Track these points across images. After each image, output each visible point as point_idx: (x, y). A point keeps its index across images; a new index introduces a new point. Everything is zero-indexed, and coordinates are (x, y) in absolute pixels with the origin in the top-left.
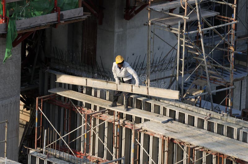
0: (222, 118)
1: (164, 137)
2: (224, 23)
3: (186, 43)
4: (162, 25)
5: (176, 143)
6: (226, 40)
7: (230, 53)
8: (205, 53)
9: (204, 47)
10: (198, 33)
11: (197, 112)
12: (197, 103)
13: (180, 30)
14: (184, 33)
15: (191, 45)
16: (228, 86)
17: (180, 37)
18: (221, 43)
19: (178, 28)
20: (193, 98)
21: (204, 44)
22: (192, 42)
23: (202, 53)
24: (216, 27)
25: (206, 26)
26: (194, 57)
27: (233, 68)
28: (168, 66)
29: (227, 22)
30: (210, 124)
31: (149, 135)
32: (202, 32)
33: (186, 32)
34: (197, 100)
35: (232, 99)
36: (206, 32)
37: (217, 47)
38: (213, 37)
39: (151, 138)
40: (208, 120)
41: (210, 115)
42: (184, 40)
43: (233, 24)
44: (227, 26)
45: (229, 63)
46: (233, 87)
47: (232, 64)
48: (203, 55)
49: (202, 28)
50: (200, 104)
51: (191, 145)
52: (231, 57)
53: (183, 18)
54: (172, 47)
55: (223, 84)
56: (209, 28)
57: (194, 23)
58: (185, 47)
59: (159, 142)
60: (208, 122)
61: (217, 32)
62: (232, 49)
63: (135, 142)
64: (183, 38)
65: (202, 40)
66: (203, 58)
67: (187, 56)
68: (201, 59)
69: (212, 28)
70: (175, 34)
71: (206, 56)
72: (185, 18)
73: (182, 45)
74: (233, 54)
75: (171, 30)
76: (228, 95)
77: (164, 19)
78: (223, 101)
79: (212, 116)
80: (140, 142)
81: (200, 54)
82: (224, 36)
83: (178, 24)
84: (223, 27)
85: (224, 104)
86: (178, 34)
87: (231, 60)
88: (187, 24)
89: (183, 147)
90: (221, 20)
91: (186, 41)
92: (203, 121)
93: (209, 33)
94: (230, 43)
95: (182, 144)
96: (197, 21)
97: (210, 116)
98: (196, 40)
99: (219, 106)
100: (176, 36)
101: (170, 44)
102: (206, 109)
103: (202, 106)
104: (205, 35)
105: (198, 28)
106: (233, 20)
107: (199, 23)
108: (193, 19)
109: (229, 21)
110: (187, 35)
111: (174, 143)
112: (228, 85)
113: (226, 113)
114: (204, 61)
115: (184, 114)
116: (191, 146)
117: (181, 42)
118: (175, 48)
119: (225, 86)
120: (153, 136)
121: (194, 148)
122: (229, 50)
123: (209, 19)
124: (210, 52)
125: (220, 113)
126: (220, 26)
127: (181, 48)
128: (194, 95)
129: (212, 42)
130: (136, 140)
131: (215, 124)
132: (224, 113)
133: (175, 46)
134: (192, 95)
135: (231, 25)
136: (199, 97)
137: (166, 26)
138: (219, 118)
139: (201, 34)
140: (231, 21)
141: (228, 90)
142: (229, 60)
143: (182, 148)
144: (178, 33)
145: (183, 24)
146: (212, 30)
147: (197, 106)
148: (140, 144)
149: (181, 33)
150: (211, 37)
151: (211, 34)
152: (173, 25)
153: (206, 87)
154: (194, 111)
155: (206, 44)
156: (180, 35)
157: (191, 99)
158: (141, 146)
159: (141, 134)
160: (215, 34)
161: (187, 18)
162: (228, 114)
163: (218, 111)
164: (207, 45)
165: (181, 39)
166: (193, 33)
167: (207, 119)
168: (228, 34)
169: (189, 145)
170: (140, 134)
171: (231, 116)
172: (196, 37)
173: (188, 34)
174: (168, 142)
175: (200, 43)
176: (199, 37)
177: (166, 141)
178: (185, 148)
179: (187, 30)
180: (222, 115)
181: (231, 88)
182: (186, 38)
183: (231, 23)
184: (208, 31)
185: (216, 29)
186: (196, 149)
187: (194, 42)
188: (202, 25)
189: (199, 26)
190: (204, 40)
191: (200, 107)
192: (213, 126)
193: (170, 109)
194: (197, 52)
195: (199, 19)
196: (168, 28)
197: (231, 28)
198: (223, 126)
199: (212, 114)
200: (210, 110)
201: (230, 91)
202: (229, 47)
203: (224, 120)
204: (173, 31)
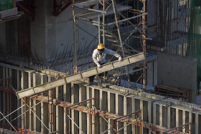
0: (138, 93)
1: (91, 112)
2: (136, 15)
3: (105, 33)
4: (85, 19)
5: (101, 117)
6: (138, 29)
7: (143, 39)
8: (122, 40)
9: (121, 35)
10: (115, 25)
11: (117, 90)
12: (117, 82)
13: (100, 22)
14: (103, 25)
15: (110, 35)
17: (100, 29)
18: (134, 32)
19: (98, 21)
22: (110, 32)
23: (120, 41)
24: (130, 18)
25: (121, 18)
26: (112, 45)
27: (145, 52)
28: (91, 53)
29: (139, 14)
30: (129, 100)
31: (78, 111)
32: (119, 24)
33: (105, 24)
34: (117, 80)
35: (146, 78)
36: (122, 24)
37: (131, 35)
38: (128, 27)
39: (80, 113)
40: (127, 96)
41: (128, 91)
42: (103, 30)
43: (143, 15)
44: (139, 17)
45: (142, 48)
46: (146, 67)
47: (144, 48)
49: (118, 20)
50: (120, 83)
51: (113, 117)
52: (143, 43)
53: (102, 13)
54: (94, 37)
55: (138, 66)
56: (123, 20)
57: (112, 16)
58: (105, 36)
59: (87, 116)
60: (127, 97)
62: (144, 36)
63: (67, 117)
65: (118, 30)
66: (121, 45)
67: (107, 44)
68: (119, 46)
69: (126, 19)
70: (96, 26)
71: (122, 43)
72: (104, 12)
73: (102, 35)
74: (145, 41)
75: (93, 23)
76: (142, 75)
77: (86, 14)
78: (139, 79)
79: (130, 92)
80: (71, 117)
81: (118, 41)
82: (136, 26)
83: (98, 18)
84: (136, 18)
85: (139, 82)
86: (98, 26)
87: (143, 45)
88: (106, 17)
89: (107, 119)
90: (134, 13)
91: (105, 32)
92: (123, 97)
93: (124, 24)
94: (142, 31)
95: (106, 117)
96: (114, 14)
97: (128, 93)
98: (114, 31)
99: (135, 83)
100: (96, 28)
101: (92, 35)
102: (124, 87)
103: (121, 84)
104: (120, 25)
105: (115, 20)
106: (143, 13)
107: (115, 16)
108: (110, 13)
109: (140, 13)
110: (105, 26)
111: (99, 117)
112: (142, 66)
113: (141, 89)
114: (121, 48)
115: (107, 92)
116: (114, 119)
117: (101, 33)
118: (96, 38)
119: (140, 67)
120: (82, 112)
121: (116, 119)
122: (142, 38)
123: (124, 12)
124: (126, 39)
125: (136, 90)
126: (133, 17)
127: (102, 38)
128: (115, 76)
129: (127, 31)
130: (68, 116)
131: (132, 99)
132: (140, 90)
133: (96, 36)
134: (113, 76)
135: (142, 17)
136: (118, 78)
137: (88, 20)
138: (136, 94)
139: (117, 25)
140: (141, 14)
141: (142, 70)
142: (142, 46)
143: (107, 121)
145: (102, 17)
146: (126, 22)
147: (117, 85)
148: (71, 119)
149: (101, 25)
150: (126, 27)
151: (126, 25)
152: (94, 19)
154: (115, 89)
155: (122, 33)
156: (100, 26)
157: (112, 79)
158: (72, 121)
159: (72, 110)
160: (129, 24)
161: (106, 12)
162: (143, 90)
163: (135, 88)
164: (124, 33)
165: (101, 30)
166: (111, 25)
167: (126, 95)
168: (139, 24)
169: (112, 117)
171: (145, 92)
172: (114, 27)
173: (107, 25)
174: (95, 116)
175: (117, 33)
176: (116, 28)
177: (93, 116)
178: (109, 121)
179: (106, 22)
180: (138, 91)
181: (145, 69)
182: (105, 29)
183: (142, 15)
184: (123, 22)
185: (129, 20)
186: (118, 120)
187: (112, 32)
188: (118, 17)
189: (116, 18)
190: (120, 30)
191: (120, 85)
192: (131, 101)
193: (94, 89)
194: (115, 40)
195: (115, 13)
196: (90, 22)
197: (142, 20)
198: (139, 100)
199: (130, 91)
200: (128, 88)
201: (144, 71)
202: (141, 35)
203: (140, 95)
204: (94, 24)
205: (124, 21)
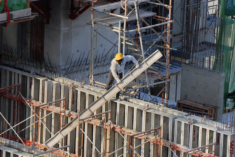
0: (159, 108)
1: (106, 127)
2: (161, 22)
3: (126, 41)
4: (104, 24)
5: (117, 132)
6: (162, 38)
7: (166, 49)
8: (144, 49)
9: (143, 44)
10: (137, 32)
11: (136, 103)
12: (136, 95)
13: (121, 29)
14: (124, 31)
15: (131, 43)
16: (165, 80)
17: (121, 35)
18: (157, 41)
19: (119, 27)
20: (132, 90)
21: (143, 41)
22: (131, 40)
23: (141, 49)
24: (153, 26)
25: (144, 25)
26: (133, 54)
27: (169, 63)
28: (109, 62)
29: (164, 22)
30: (148, 114)
31: (93, 125)
32: (141, 31)
33: (126, 30)
34: (136, 93)
35: (168, 91)
36: (144, 31)
37: (154, 44)
38: (151, 35)
39: (94, 127)
40: (146, 111)
41: (148, 106)
42: (124, 38)
43: (168, 23)
44: (164, 25)
45: (166, 59)
46: (169, 80)
47: (168, 59)
48: (141, 51)
49: (140, 27)
50: (139, 96)
51: (130, 133)
52: (167, 53)
53: (123, 18)
54: (114, 44)
55: (160, 78)
57: (134, 22)
58: (126, 44)
59: (101, 131)
60: (146, 112)
61: (154, 30)
62: (168, 46)
63: (80, 131)
64: (123, 36)
65: (140, 38)
66: (142, 54)
67: (128, 53)
68: (140, 55)
69: (149, 27)
70: (116, 32)
71: (144, 52)
72: (125, 18)
73: (122, 43)
74: (169, 51)
75: (113, 28)
76: (164, 88)
77: (106, 19)
78: (160, 93)
79: (150, 107)
80: (84, 131)
81: (139, 50)
82: (160, 34)
83: (118, 23)
84: (160, 26)
85: (160, 96)
87: (167, 56)
88: (127, 23)
89: (123, 135)
90: (158, 20)
91: (126, 39)
92: (142, 112)
93: (147, 32)
94: (166, 40)
95: (123, 133)
97: (148, 107)
98: (135, 38)
99: (156, 97)
100: (117, 35)
101: (111, 42)
102: (144, 100)
103: (141, 97)
104: (143, 33)
105: (137, 27)
106: (168, 20)
107: (138, 22)
108: (132, 18)
109: (165, 21)
110: (126, 33)
111: (115, 132)
113: (163, 104)
114: (142, 57)
115: (125, 105)
116: (131, 135)
117: (122, 40)
118: (116, 46)
119: (162, 79)
120: (96, 126)
121: (134, 136)
122: (166, 47)
123: (147, 18)
124: (148, 48)
125: (157, 104)
126: (157, 25)
127: (122, 45)
128: (134, 88)
129: (150, 40)
130: (81, 129)
131: (152, 114)
132: (161, 105)
133: (116, 44)
134: (132, 88)
135: (166, 25)
136: (138, 90)
137: (108, 25)
138: (156, 109)
139: (140, 33)
140: (167, 21)
141: (165, 83)
142: (165, 57)
143: (123, 137)
144: (119, 31)
145: (124, 23)
146: (150, 29)
147: (136, 98)
149: (121, 32)
150: (150, 35)
151: (149, 33)
152: (114, 25)
153: (144, 80)
154: (133, 102)
155: (144, 42)
156: (121, 33)
157: (131, 91)
158: (85, 135)
159: (86, 124)
160: (153, 32)
161: (127, 18)
162: (164, 105)
163: (155, 102)
164: (146, 42)
165: (121, 37)
166: (133, 32)
167: (146, 109)
168: (163, 32)
169: (129, 133)
170: (84, 123)
171: (167, 107)
172: (135, 35)
173: (128, 32)
174: (110, 131)
175: (139, 41)
176: (138, 35)
177: (108, 130)
178: (126, 137)
179: (127, 29)
180: (159, 106)
181: (167, 82)
182: (126, 36)
183: (167, 22)
184: (146, 30)
185: (153, 28)
186: (135, 137)
187: (133, 40)
188: (140, 24)
189: (138, 25)
190: (142, 38)
191: (139, 99)
192: (151, 116)
194: (136, 48)
195: (137, 19)
196: (110, 27)
197: (166, 28)
198: (160, 116)
199: (150, 106)
200: (148, 101)
201: (166, 84)
202: (165, 45)
203: (161, 110)
204: (114, 30)
205: (147, 28)
